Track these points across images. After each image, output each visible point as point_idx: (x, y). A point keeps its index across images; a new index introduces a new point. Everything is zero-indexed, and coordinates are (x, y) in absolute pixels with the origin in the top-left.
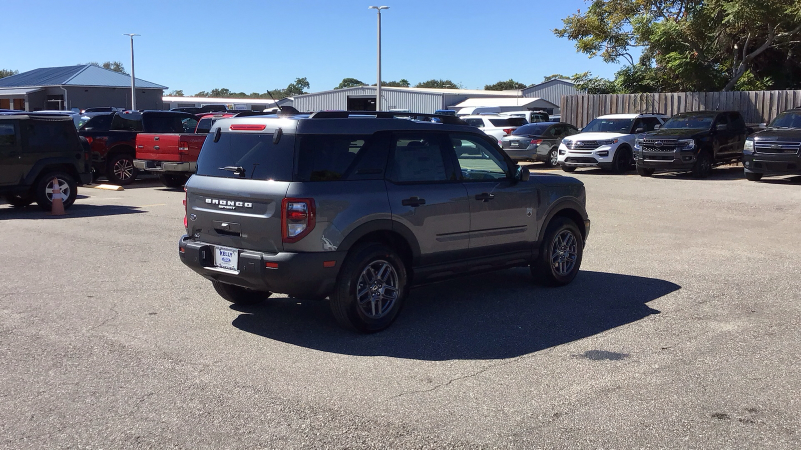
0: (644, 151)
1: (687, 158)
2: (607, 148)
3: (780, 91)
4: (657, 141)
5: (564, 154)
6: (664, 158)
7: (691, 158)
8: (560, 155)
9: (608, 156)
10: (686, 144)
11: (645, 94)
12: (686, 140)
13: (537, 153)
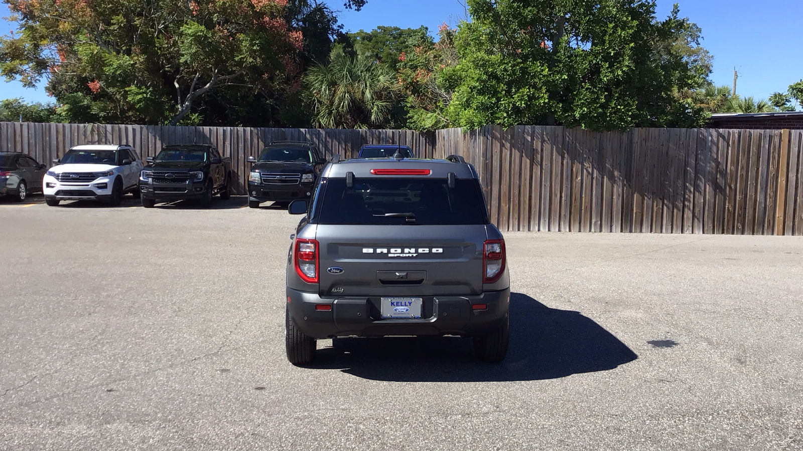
0: (154, 183)
1: (198, 189)
2: (106, 180)
3: (232, 128)
4: (168, 173)
5: (53, 187)
6: (175, 189)
7: (201, 189)
8: (48, 188)
9: (106, 188)
10: (195, 176)
11: (96, 125)
12: (195, 172)
13: (8, 186)
